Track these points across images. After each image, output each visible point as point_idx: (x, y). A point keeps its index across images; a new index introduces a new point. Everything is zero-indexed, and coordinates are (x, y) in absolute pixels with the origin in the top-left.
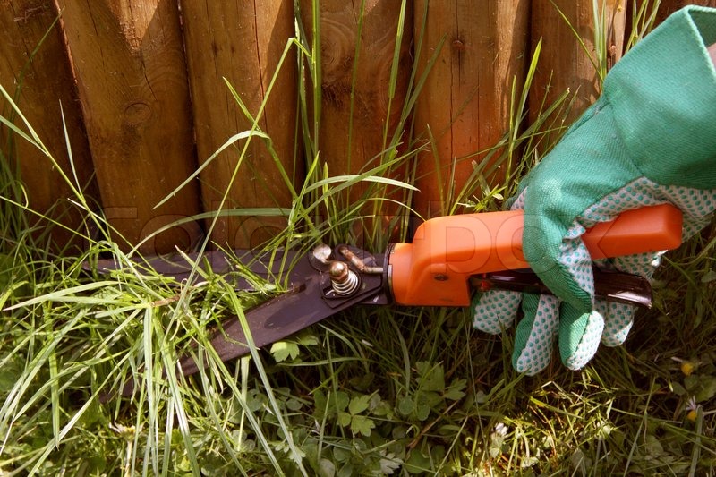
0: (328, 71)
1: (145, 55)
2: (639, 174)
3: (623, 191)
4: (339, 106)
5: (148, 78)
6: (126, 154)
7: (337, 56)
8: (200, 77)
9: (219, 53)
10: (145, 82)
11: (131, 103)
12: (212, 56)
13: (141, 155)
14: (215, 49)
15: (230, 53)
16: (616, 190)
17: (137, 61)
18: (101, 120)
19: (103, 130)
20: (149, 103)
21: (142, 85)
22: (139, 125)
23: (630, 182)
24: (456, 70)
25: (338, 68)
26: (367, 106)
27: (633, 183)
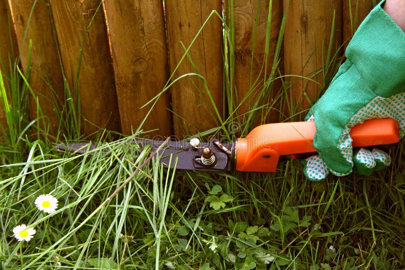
0: (238, 42)
1: (145, 29)
2: (375, 95)
3: (368, 105)
4: (244, 63)
5: (147, 43)
6: (134, 92)
7: (242, 32)
8: (173, 46)
9: (183, 28)
10: (144, 46)
11: (137, 59)
12: (179, 30)
13: (142, 92)
14: (181, 26)
15: (188, 27)
16: (365, 105)
17: (141, 32)
18: (122, 71)
19: (123, 78)
20: (147, 59)
21: (143, 47)
22: (141, 72)
23: (371, 100)
24: (304, 35)
25: (243, 40)
26: (258, 62)
27: (373, 100)
